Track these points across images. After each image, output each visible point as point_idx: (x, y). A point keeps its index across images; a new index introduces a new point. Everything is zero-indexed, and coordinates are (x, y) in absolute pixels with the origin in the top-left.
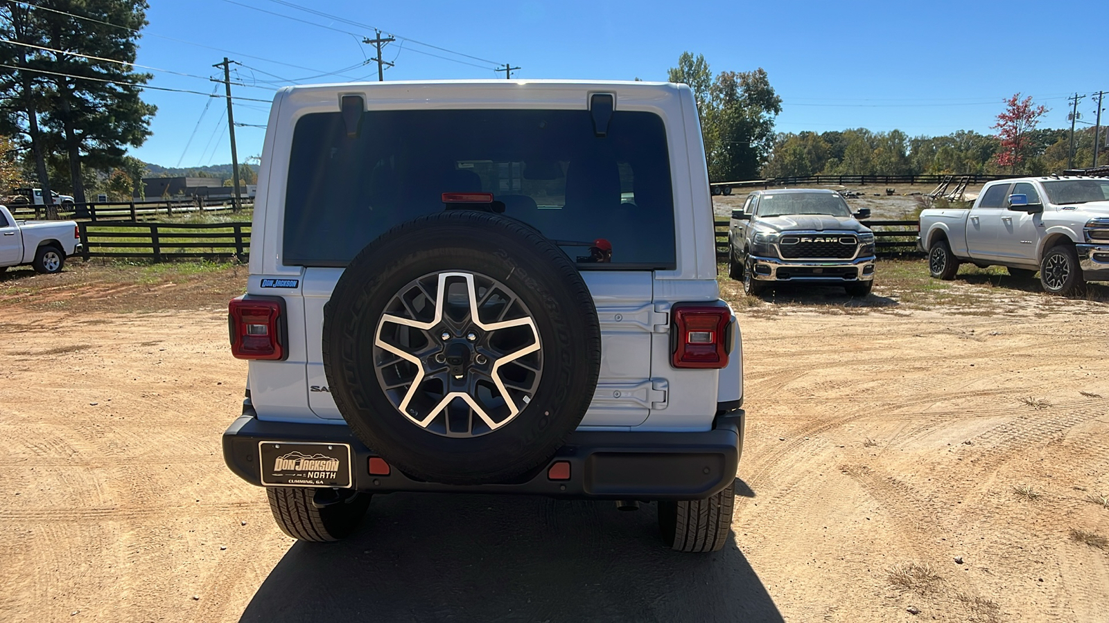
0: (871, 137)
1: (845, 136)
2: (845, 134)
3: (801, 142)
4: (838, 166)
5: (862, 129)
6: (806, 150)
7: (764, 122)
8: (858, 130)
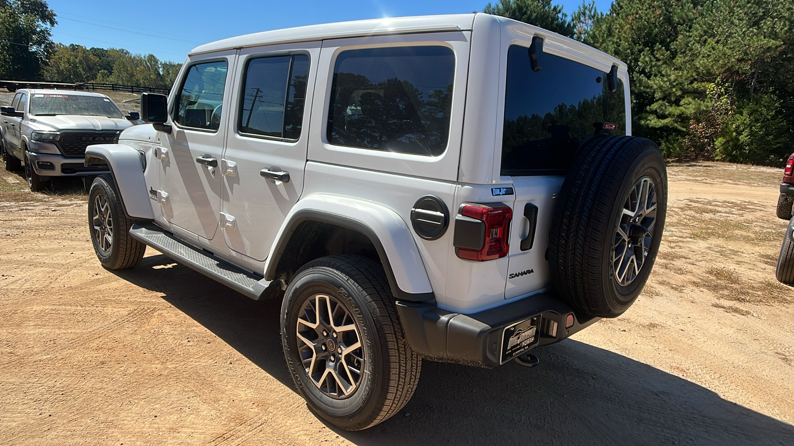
0: (131, 57)
1: (110, 54)
2: (110, 51)
3: (72, 53)
4: (108, 77)
5: (123, 50)
6: (77, 60)
7: (41, 31)
8: (120, 50)
